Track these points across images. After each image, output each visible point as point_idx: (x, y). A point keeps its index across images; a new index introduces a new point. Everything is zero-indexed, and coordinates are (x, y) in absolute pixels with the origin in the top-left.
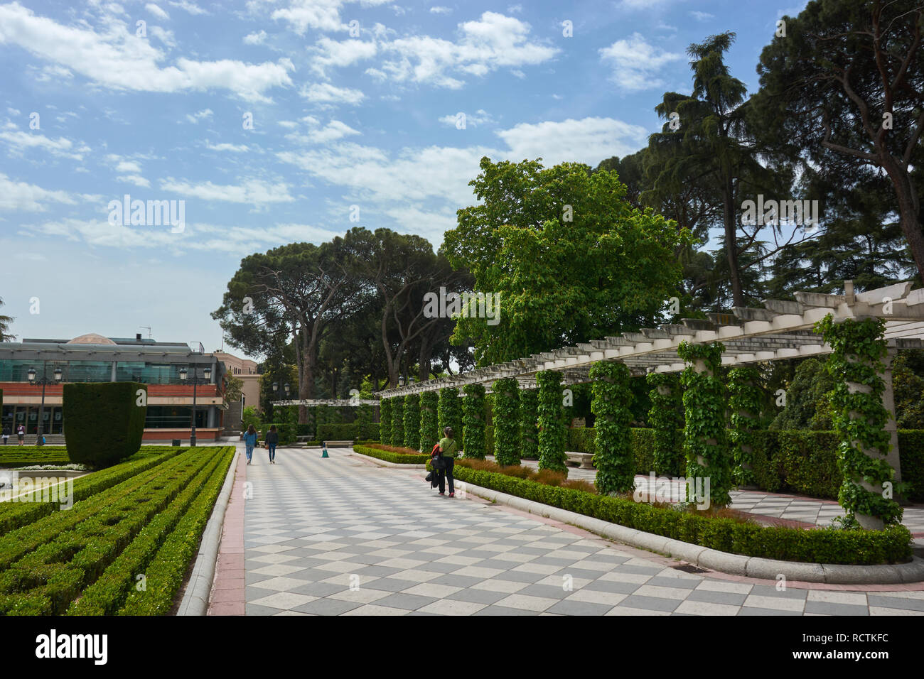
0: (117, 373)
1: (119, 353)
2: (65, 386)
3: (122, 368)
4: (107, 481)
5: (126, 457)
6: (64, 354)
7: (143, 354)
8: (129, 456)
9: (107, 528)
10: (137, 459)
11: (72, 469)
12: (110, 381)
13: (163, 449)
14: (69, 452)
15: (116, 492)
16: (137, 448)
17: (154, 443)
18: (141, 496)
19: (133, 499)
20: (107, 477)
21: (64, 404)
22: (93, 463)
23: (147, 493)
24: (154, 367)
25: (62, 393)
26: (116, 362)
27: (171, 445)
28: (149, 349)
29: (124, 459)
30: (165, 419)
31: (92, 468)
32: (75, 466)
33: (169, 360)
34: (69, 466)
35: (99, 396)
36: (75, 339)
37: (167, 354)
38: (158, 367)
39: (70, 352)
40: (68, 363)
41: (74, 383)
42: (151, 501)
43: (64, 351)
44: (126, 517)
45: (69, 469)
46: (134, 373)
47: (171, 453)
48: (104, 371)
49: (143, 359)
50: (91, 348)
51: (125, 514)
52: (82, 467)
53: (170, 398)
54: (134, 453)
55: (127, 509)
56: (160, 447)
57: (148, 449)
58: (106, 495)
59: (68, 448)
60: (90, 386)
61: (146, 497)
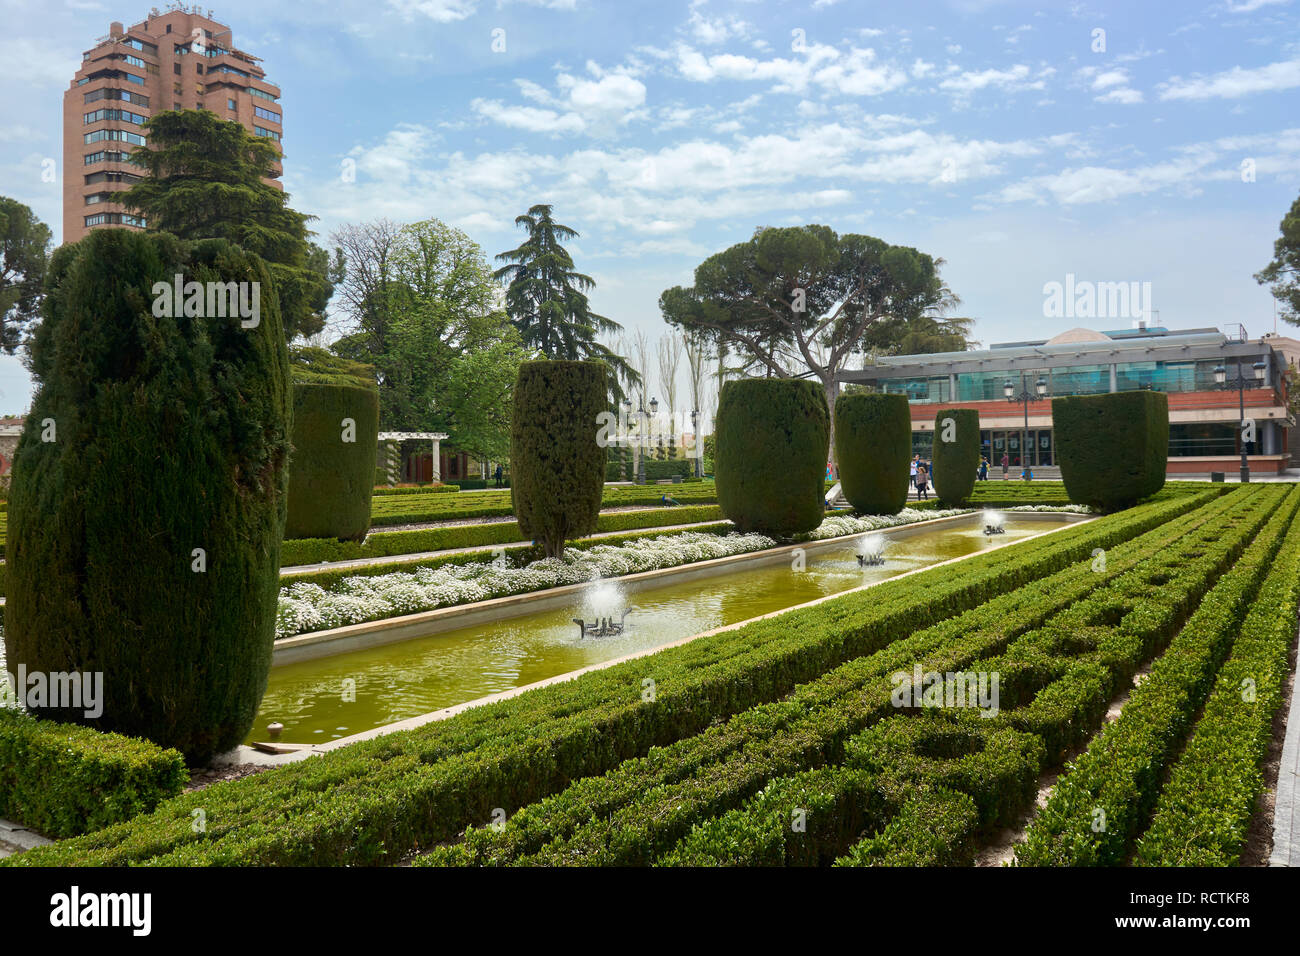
0: (1118, 380)
1: (1118, 352)
2: (1054, 401)
3: (1123, 373)
4: (1130, 527)
5: (1146, 497)
6: (1044, 359)
7: (1152, 350)
8: (1150, 494)
9: (1154, 588)
10: (1161, 499)
11: (1073, 511)
12: (1107, 391)
13: (1198, 486)
14: (1067, 489)
15: (1148, 542)
16: (1161, 484)
17: (1184, 477)
18: (1188, 549)
19: (1177, 553)
20: (1128, 523)
21: (1055, 426)
22: (1100, 504)
23: (1196, 546)
24: (1170, 367)
25: (1051, 411)
26: (1115, 365)
27: (1210, 481)
28: (1159, 342)
29: (1144, 499)
30: (1193, 443)
31: (1098, 510)
32: (1077, 508)
33: (1193, 356)
34: (1069, 507)
35: (1100, 412)
36: (1057, 338)
37: (1188, 347)
38: (1176, 367)
39: (1052, 356)
40: (1051, 371)
41: (1064, 397)
42: (1205, 556)
43: (1044, 356)
44: (1177, 576)
45: (1071, 511)
46: (1141, 378)
47: (1212, 492)
48: (1096, 380)
49: (1150, 357)
50: (1079, 348)
51: (1173, 572)
52: (1086, 509)
53: (1200, 412)
54: (1157, 491)
55: (1173, 565)
56: (1193, 483)
57: (1175, 486)
58: (1137, 545)
59: (1067, 484)
60: (1086, 399)
61: (1195, 551)
